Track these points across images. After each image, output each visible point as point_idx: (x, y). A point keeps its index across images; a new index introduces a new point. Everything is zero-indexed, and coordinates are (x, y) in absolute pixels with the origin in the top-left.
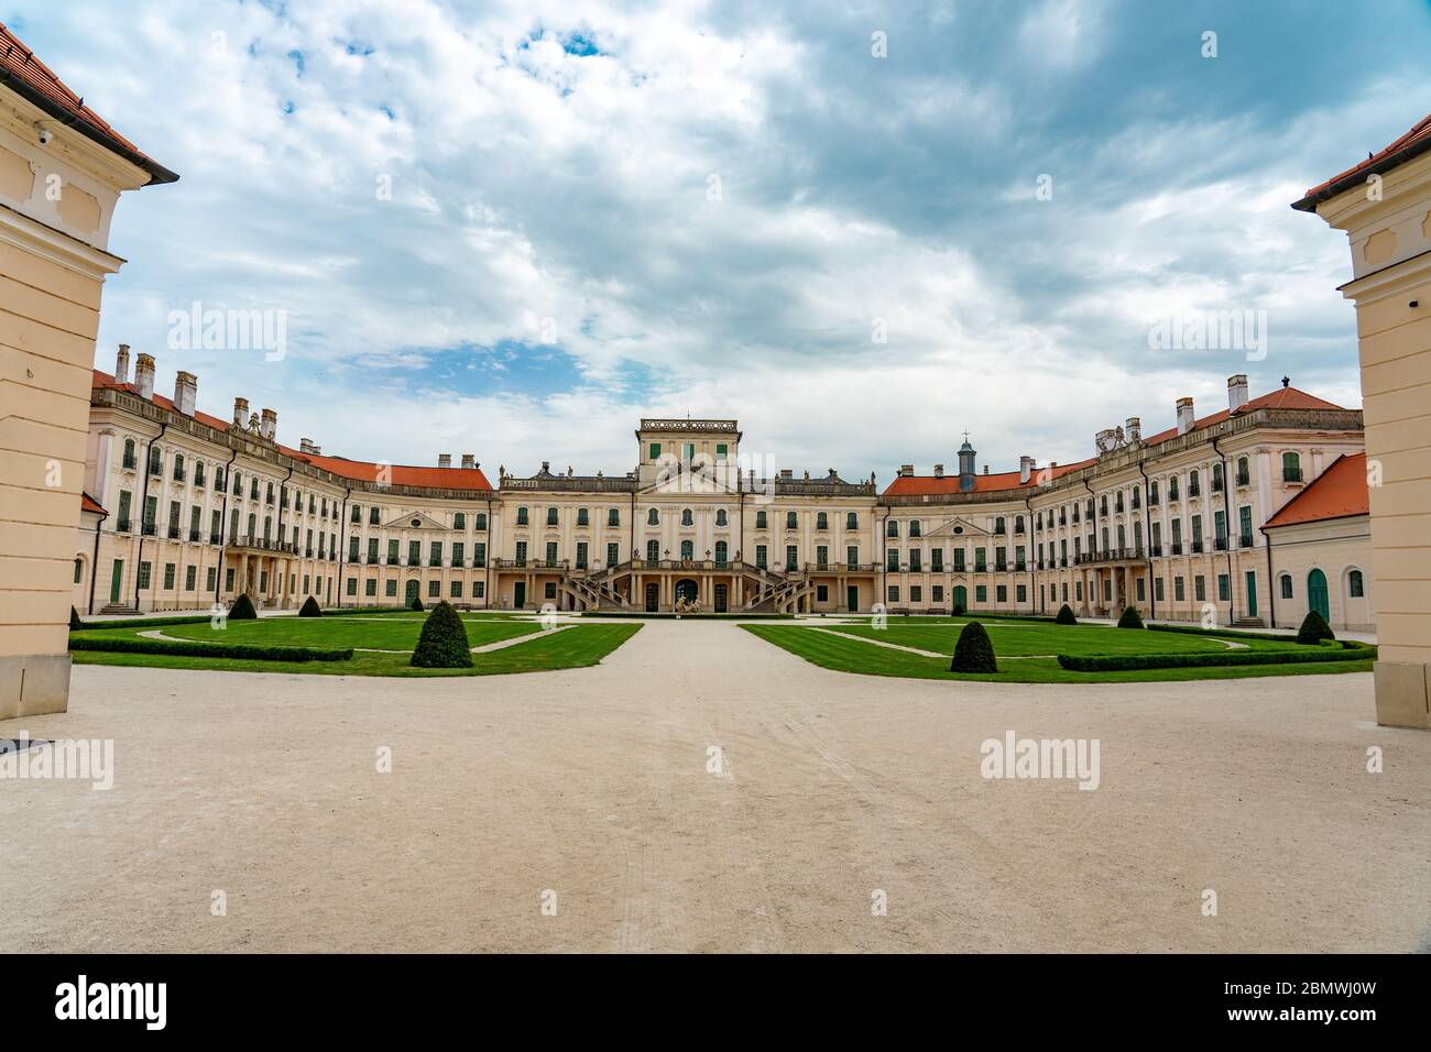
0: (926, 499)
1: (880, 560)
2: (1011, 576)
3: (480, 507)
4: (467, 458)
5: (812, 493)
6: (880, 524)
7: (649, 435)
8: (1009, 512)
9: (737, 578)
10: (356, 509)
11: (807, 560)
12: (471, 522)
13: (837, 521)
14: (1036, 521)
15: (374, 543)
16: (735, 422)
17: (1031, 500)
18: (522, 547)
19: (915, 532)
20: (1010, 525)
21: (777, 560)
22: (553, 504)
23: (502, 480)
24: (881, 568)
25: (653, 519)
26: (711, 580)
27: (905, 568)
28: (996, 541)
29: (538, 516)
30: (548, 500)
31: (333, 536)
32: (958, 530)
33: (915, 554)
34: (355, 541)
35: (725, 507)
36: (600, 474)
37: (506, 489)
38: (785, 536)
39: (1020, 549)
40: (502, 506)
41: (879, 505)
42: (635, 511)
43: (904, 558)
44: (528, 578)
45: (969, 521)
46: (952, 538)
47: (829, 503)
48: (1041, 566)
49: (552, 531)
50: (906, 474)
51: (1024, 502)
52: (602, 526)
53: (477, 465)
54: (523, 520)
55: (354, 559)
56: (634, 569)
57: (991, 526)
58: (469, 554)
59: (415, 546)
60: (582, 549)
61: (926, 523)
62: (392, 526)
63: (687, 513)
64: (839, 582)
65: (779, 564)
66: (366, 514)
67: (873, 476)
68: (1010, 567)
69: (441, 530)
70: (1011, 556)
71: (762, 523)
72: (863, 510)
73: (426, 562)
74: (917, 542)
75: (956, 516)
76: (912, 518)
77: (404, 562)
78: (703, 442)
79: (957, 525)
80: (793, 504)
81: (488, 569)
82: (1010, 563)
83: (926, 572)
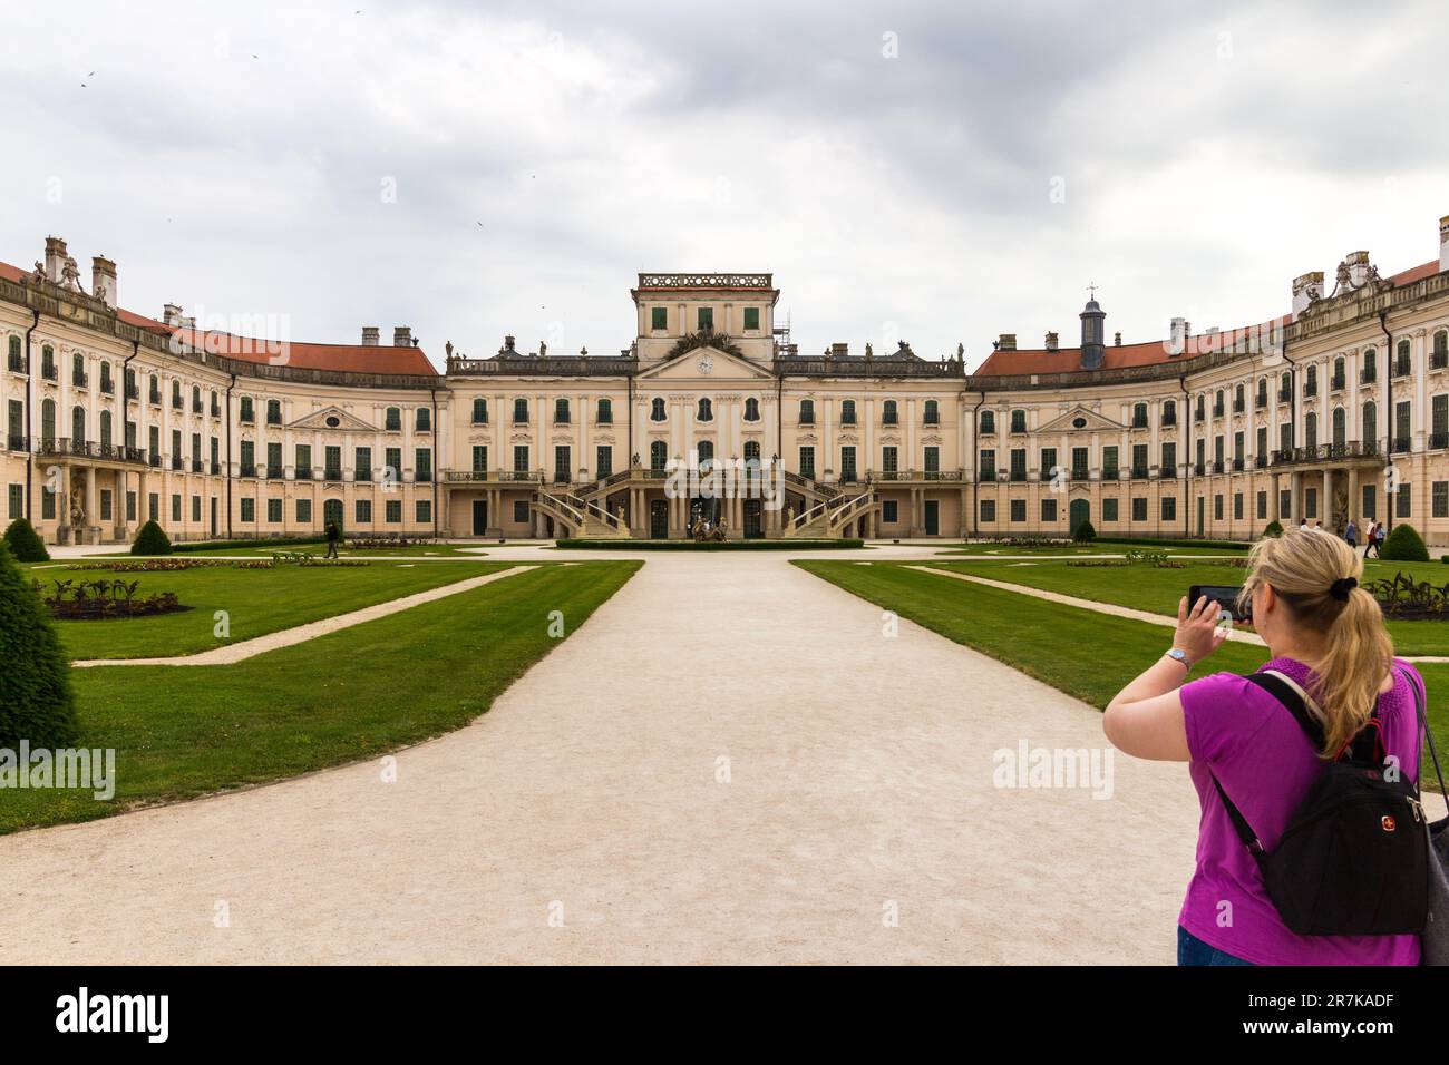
0: (1034, 380)
1: (969, 465)
2: (1154, 485)
3: (420, 399)
4: (402, 333)
5: (876, 375)
6: (969, 416)
7: (650, 296)
8: (1153, 399)
10: (247, 404)
11: (869, 466)
12: (409, 419)
13: (911, 412)
14: (1194, 406)
15: (275, 450)
16: (769, 277)
17: (1188, 379)
18: (480, 454)
19: (1018, 426)
20: (1155, 414)
21: (828, 466)
22: (522, 394)
23: (450, 361)
24: (970, 476)
25: (659, 412)
27: (1004, 475)
28: (1132, 436)
29: (501, 410)
30: (514, 388)
31: (215, 442)
32: (1080, 423)
33: (1019, 457)
34: (247, 447)
35: (757, 395)
36: (584, 352)
37: (456, 373)
38: (838, 433)
39: (1169, 450)
40: (451, 397)
41: (969, 389)
42: (634, 403)
43: (1003, 462)
44: (490, 494)
45: (1096, 410)
46: (1071, 434)
47: (901, 387)
48: (1200, 471)
49: (521, 431)
50: (1006, 343)
51: (1178, 381)
52: (588, 424)
53: (416, 342)
54: (480, 415)
55: (248, 471)
56: (635, 482)
57: (1126, 416)
58: (409, 463)
59: (333, 454)
60: (563, 455)
61: (1034, 414)
62: (299, 427)
63: (705, 404)
64: (914, 495)
65: (830, 472)
66: (260, 409)
67: (961, 350)
68: (1152, 473)
69: (369, 431)
70: (1155, 458)
71: (807, 417)
72: (946, 397)
73: (349, 475)
74: (1022, 440)
75: (1077, 403)
76: (1014, 407)
77: (319, 475)
78: (726, 306)
79: (1079, 416)
80: (849, 389)
81: (436, 484)
82: (1154, 468)
83: (1033, 481)
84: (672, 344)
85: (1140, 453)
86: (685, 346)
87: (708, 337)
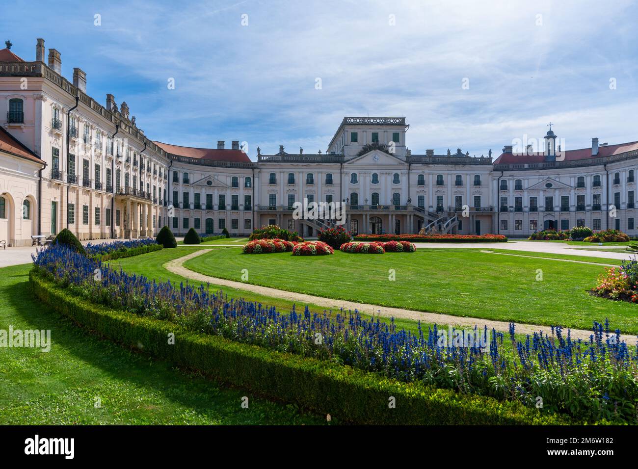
0: (526, 167)
1: (495, 204)
2: (588, 214)
3: (248, 172)
4: (235, 143)
5: (452, 163)
6: (495, 182)
7: (350, 127)
9: (410, 216)
10: (175, 174)
11: (449, 204)
12: (241, 182)
13: (468, 180)
14: (612, 177)
15: (186, 195)
16: (404, 119)
17: (608, 165)
18: (273, 198)
19: (519, 187)
20: (589, 181)
21: (431, 204)
22: (291, 171)
24: (496, 209)
25: (354, 179)
26: (394, 217)
27: (512, 209)
28: (577, 191)
29: (282, 178)
30: (289, 168)
31: (165, 191)
32: (549, 185)
33: (519, 201)
35: (399, 172)
36: (320, 152)
37: (262, 162)
38: (435, 189)
39: (597, 197)
40: (259, 172)
41: (495, 170)
42: (343, 175)
43: (511, 203)
44: (278, 216)
45: (558, 180)
46: (544, 190)
47: (463, 169)
48: (618, 207)
49: (291, 188)
50: (508, 150)
51: (602, 166)
52: (322, 184)
53: (241, 147)
54: (273, 181)
55: (175, 204)
56: (347, 211)
57: (573, 182)
58: (241, 201)
59: (209, 197)
61: (526, 181)
62: (195, 184)
63: (375, 176)
64: (471, 218)
65: (432, 207)
66: (181, 177)
67: (490, 152)
68: (587, 208)
69: (224, 187)
70: (589, 201)
71: (421, 182)
72: (484, 174)
73: (216, 207)
74: (520, 193)
75: (548, 176)
76: (516, 178)
77: (204, 207)
78: (384, 132)
79: (549, 182)
80: (440, 170)
81: (253, 211)
82: (588, 206)
83: (525, 212)
84: (360, 149)
85: (581, 199)
86: (366, 150)
87: (376, 145)
